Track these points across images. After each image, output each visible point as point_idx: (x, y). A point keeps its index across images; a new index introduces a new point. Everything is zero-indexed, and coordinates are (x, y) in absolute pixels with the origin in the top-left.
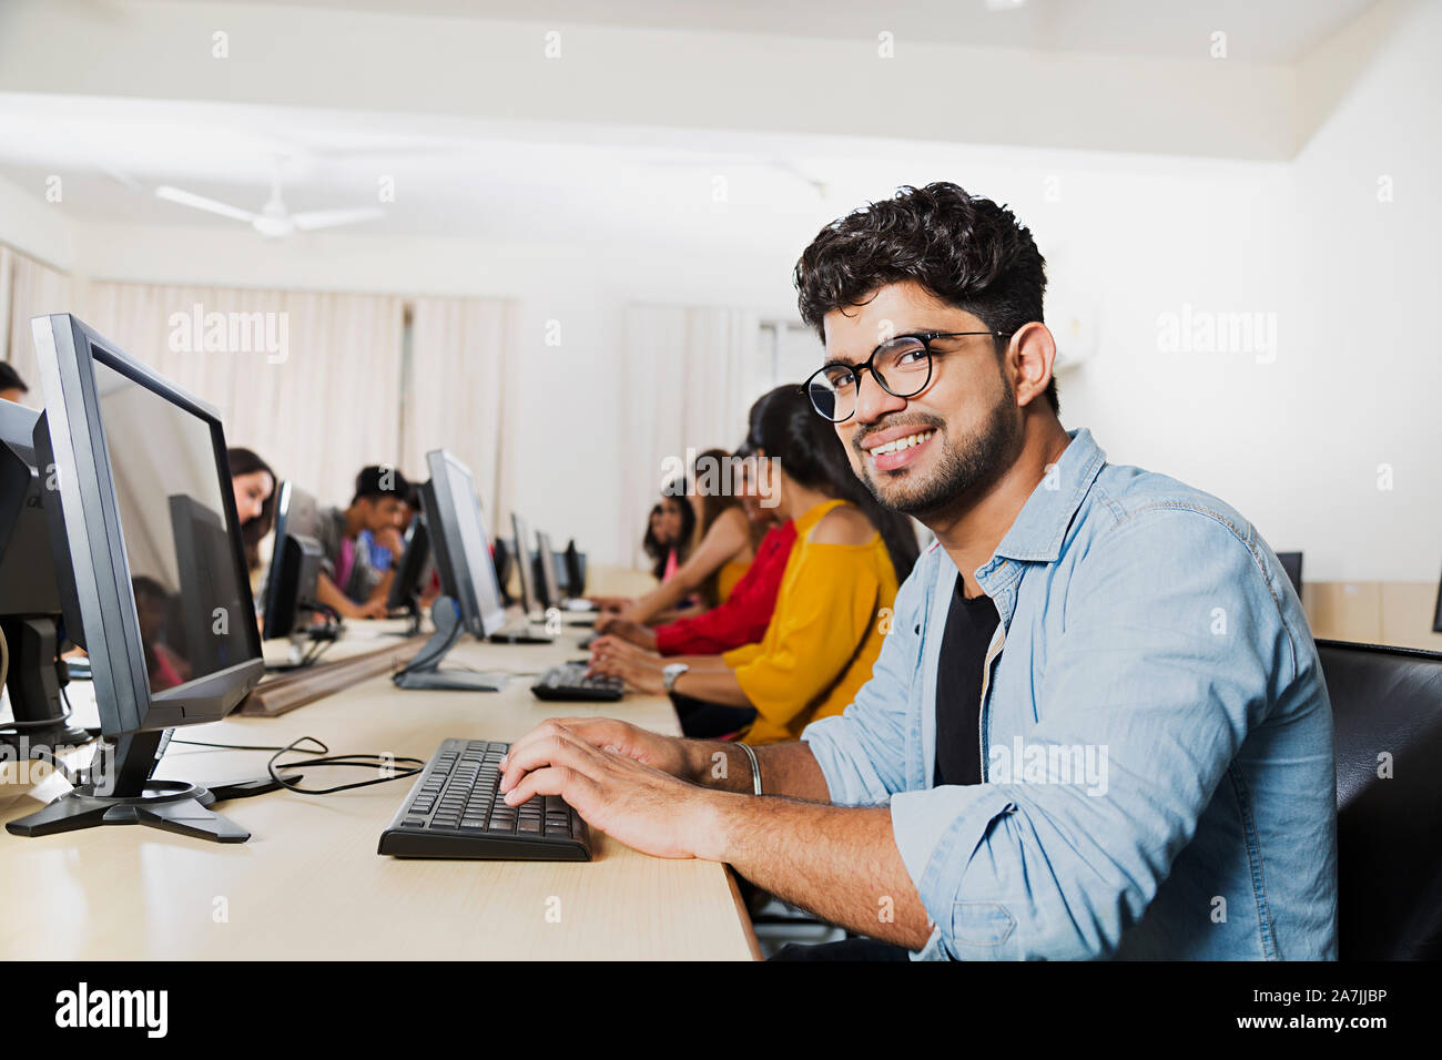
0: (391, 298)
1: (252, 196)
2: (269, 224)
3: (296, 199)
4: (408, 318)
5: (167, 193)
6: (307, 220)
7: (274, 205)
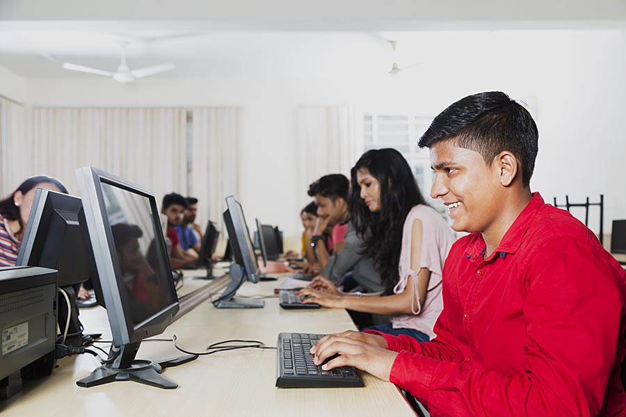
0: (180, 109)
1: (110, 63)
2: (121, 77)
3: (133, 63)
4: (189, 118)
5: (67, 66)
6: (138, 73)
7: (123, 67)
